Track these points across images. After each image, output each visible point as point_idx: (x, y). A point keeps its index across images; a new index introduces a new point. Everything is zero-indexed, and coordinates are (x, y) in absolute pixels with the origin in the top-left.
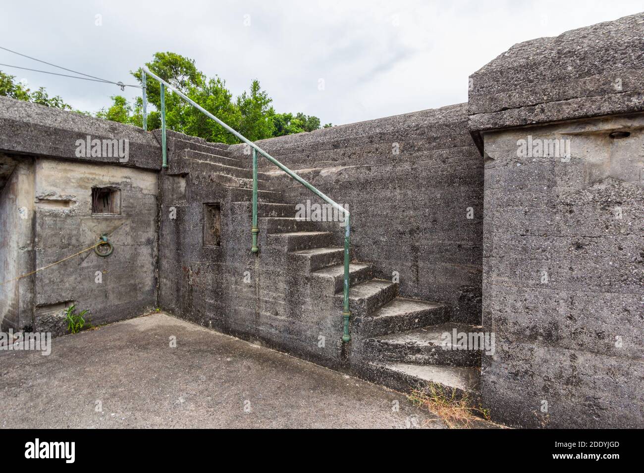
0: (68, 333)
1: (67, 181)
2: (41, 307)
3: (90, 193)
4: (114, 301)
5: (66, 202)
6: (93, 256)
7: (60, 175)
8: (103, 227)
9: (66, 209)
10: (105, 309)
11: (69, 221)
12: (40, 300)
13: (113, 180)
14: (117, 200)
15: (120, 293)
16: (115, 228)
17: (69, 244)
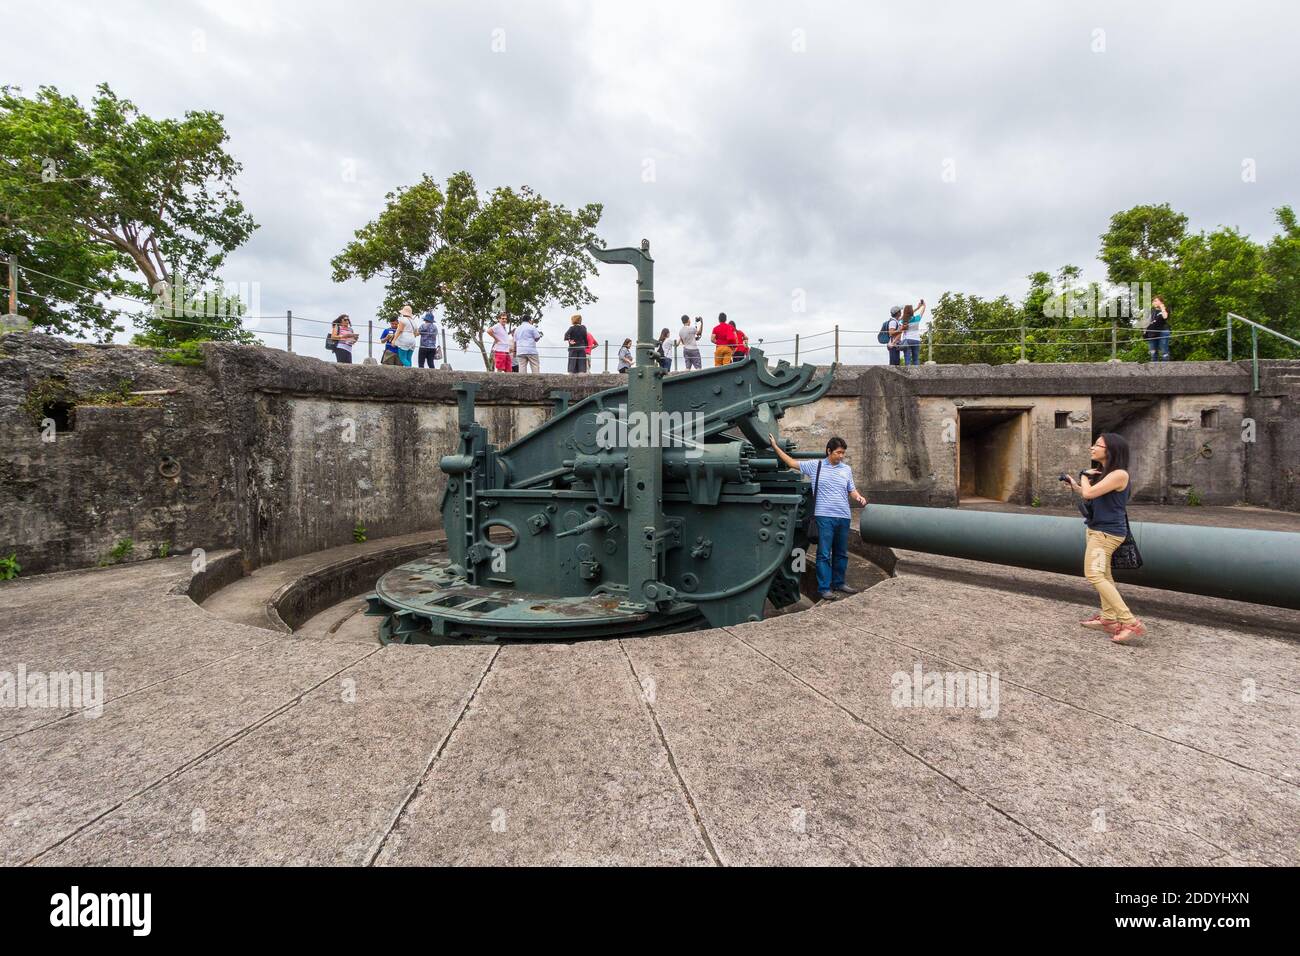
0: (1189, 505)
1: (1188, 407)
2: (1175, 486)
3: (1200, 414)
4: (1215, 491)
5: (1185, 422)
6: (1201, 457)
7: (1184, 404)
8: (1207, 437)
9: (1185, 426)
10: (1208, 494)
11: (1189, 433)
12: (1175, 481)
13: (1214, 404)
14: (1215, 418)
15: (1218, 485)
16: (1214, 439)
17: (1190, 449)
